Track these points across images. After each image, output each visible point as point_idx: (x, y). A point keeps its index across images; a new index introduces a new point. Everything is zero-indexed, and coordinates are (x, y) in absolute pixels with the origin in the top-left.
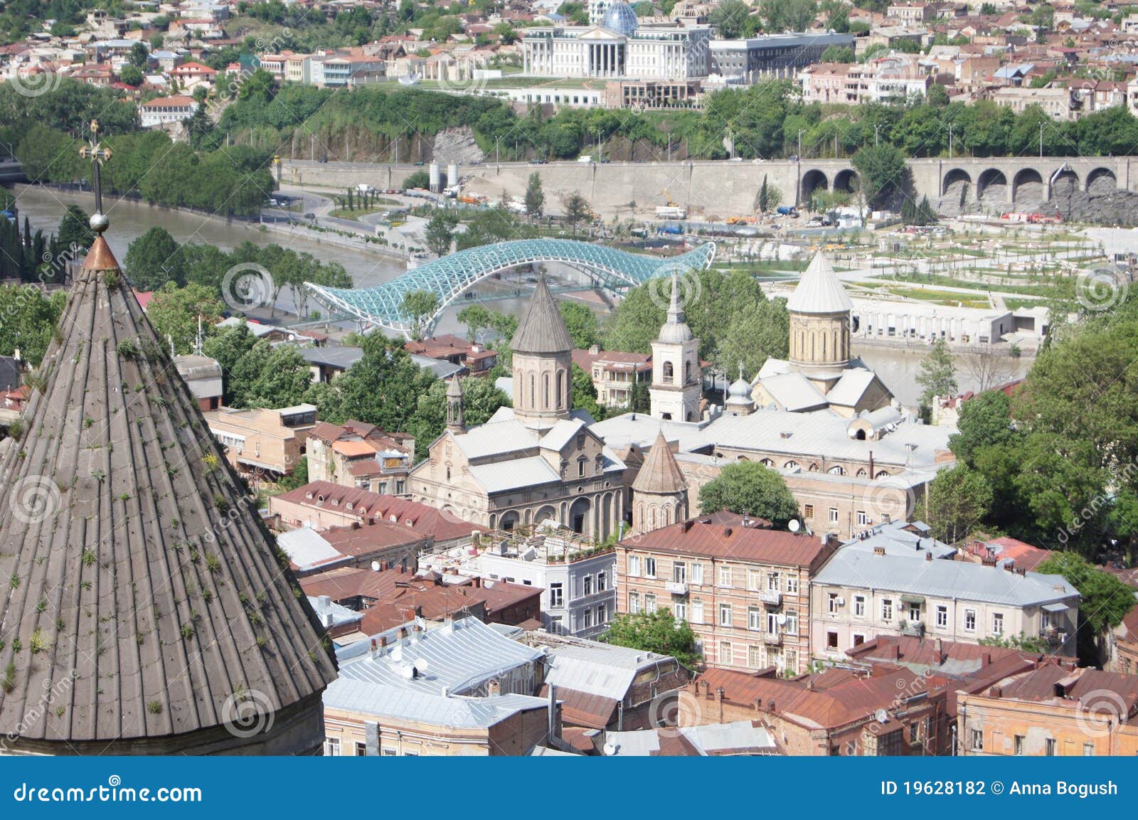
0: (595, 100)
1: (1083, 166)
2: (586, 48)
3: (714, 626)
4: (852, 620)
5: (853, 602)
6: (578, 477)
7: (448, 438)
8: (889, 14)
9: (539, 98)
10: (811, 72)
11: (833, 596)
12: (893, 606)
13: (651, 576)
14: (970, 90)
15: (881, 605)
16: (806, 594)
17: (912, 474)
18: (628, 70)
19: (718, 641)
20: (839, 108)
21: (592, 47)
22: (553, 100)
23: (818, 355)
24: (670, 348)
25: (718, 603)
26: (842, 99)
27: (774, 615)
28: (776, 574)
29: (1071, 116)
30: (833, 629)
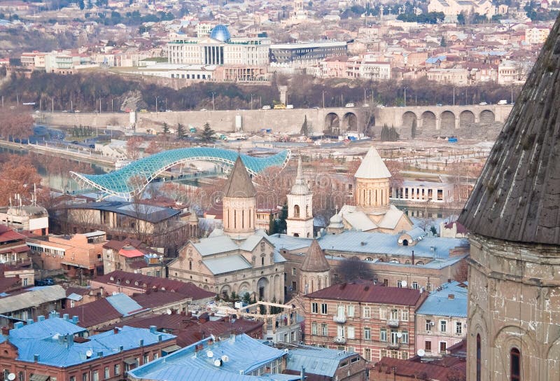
0: (209, 76)
1: (476, 109)
2: (203, 49)
3: (360, 340)
4: (439, 334)
5: (440, 325)
6: (260, 265)
7: (190, 245)
8: (360, 32)
9: (178, 75)
10: (326, 61)
11: (428, 321)
12: (462, 326)
13: (324, 314)
14: (413, 70)
15: (455, 326)
16: (413, 320)
17: (439, 262)
18: (225, 61)
19: (363, 349)
20: (344, 80)
21: (206, 47)
22: (186, 77)
23: (373, 202)
24: (298, 198)
25: (363, 327)
26: (345, 75)
27: (395, 333)
28: (396, 310)
29: (468, 82)
30: (428, 339)
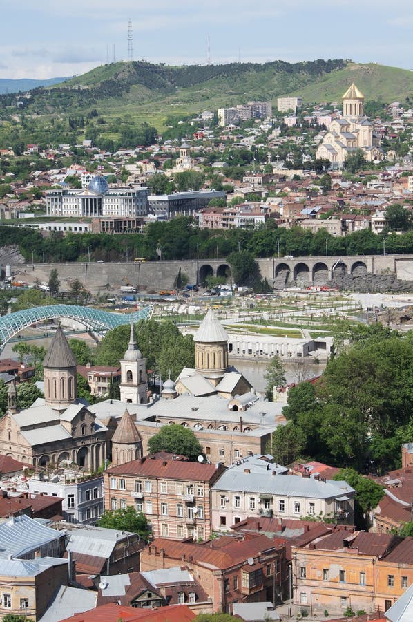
0: (86, 228)
1: (349, 261)
2: (81, 200)
3: (158, 515)
4: (234, 509)
5: (234, 500)
6: (81, 435)
7: (9, 416)
8: (244, 181)
9: (55, 228)
10: (202, 212)
11: (223, 496)
12: (255, 501)
13: (123, 489)
14: (288, 221)
15: (249, 500)
16: (208, 495)
17: (263, 429)
18: (104, 213)
19: (161, 524)
20: (218, 231)
21: (84, 200)
22: (63, 229)
23: (211, 365)
24: (130, 364)
25: (160, 503)
26: (220, 226)
27: (191, 508)
28: (192, 486)
29: (342, 234)
30: (223, 515)
